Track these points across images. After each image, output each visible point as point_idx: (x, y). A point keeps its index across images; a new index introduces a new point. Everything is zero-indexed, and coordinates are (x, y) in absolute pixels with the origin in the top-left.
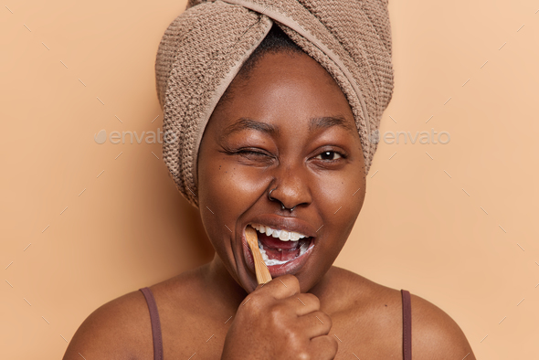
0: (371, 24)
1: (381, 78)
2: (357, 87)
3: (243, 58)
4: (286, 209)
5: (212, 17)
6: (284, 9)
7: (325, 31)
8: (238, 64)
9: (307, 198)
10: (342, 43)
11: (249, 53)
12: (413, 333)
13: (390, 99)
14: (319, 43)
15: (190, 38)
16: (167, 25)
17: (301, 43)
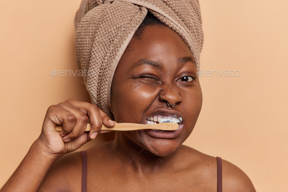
3: (135, 29)
4: (170, 106)
5: (117, 8)
6: (154, 3)
8: (133, 33)
10: (183, 21)
11: (138, 26)
12: (223, 181)
14: (173, 20)
15: (105, 20)
17: (164, 21)
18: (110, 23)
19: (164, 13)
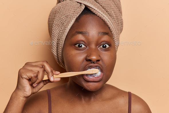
0: (115, 6)
1: (119, 23)
2: (112, 25)
3: (76, 17)
4: (93, 62)
5: (66, 5)
6: (88, 1)
7: (102, 8)
8: (75, 19)
9: (99, 58)
10: (107, 12)
11: (78, 15)
12: (132, 106)
13: (122, 30)
14: (100, 12)
15: (59, 11)
16: (51, 9)
17: (94, 12)
18: (62, 14)
19: (94, 8)
